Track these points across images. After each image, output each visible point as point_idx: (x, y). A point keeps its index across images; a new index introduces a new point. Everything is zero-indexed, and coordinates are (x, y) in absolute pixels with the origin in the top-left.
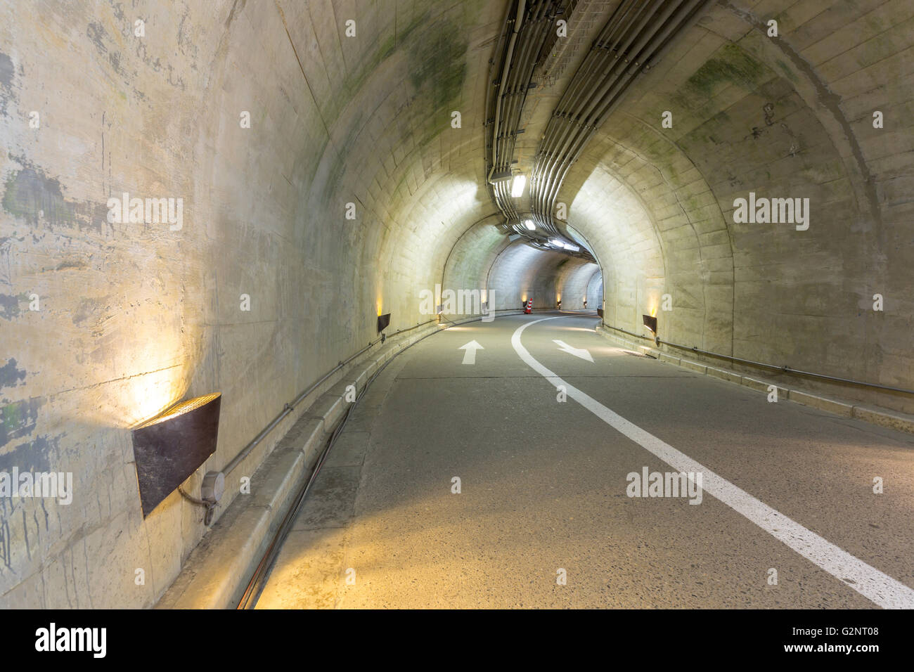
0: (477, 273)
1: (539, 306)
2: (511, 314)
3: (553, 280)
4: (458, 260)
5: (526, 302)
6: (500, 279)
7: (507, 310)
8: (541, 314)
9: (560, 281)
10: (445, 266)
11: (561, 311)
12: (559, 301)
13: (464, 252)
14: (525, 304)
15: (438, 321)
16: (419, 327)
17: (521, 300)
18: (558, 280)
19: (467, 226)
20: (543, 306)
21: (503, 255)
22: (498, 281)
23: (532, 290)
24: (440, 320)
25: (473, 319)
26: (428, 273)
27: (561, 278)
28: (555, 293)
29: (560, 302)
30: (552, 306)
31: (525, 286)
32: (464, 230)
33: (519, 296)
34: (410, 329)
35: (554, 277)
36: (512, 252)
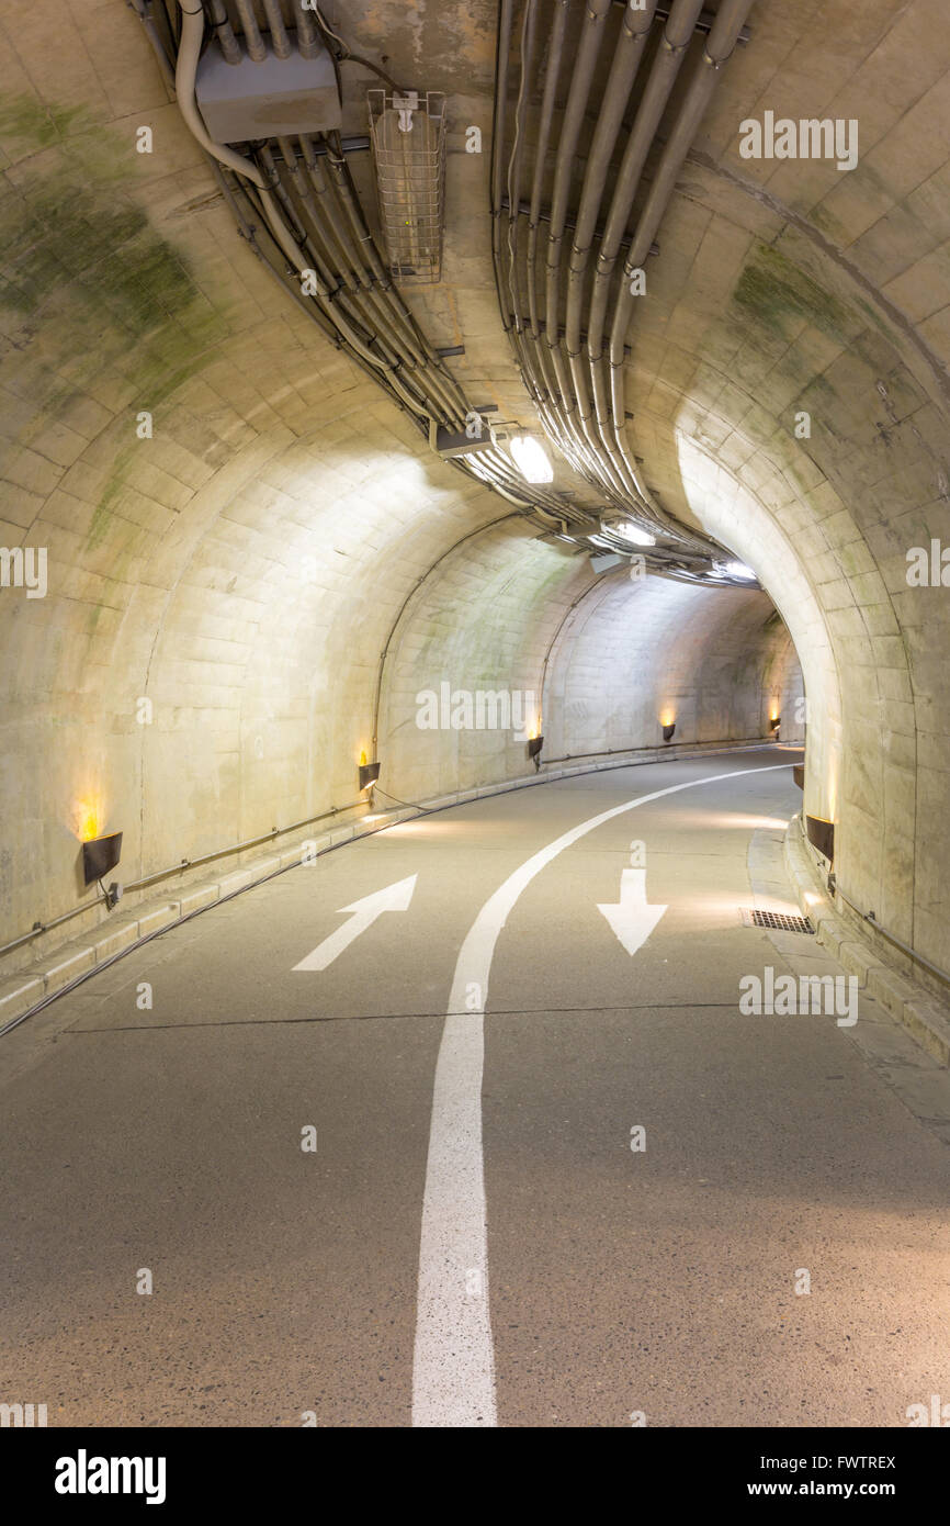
0: (508, 659)
1: (712, 736)
2: (624, 762)
3: (754, 663)
4: (433, 634)
5: (673, 727)
6: (588, 670)
7: (610, 753)
8: (718, 758)
9: (778, 664)
10: (384, 655)
11: (779, 746)
12: (774, 717)
13: (453, 610)
14: (669, 732)
15: (366, 808)
16: (279, 839)
17: (658, 724)
18: (771, 660)
19: (444, 547)
20: (725, 733)
21: (585, 607)
22: (583, 675)
23: (693, 691)
24: (371, 804)
25: (492, 789)
26: (319, 682)
27: (779, 656)
28: (761, 695)
29: (777, 722)
30: (752, 732)
31: (669, 683)
32: (434, 558)
33: (650, 712)
34: (239, 850)
35: (759, 653)
36: (617, 596)
